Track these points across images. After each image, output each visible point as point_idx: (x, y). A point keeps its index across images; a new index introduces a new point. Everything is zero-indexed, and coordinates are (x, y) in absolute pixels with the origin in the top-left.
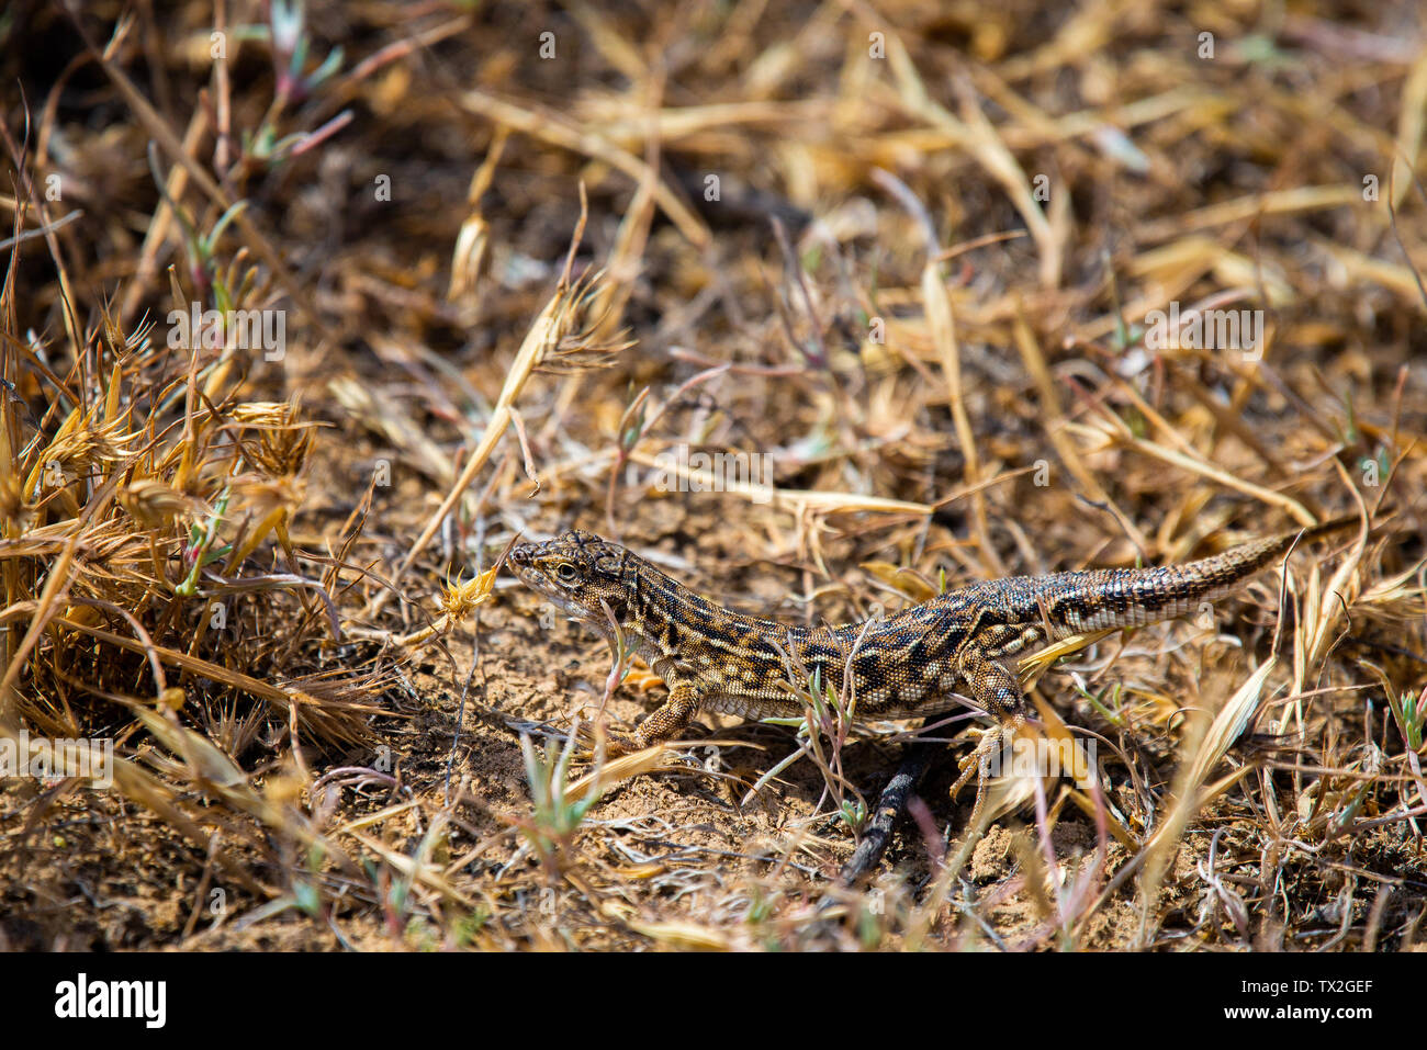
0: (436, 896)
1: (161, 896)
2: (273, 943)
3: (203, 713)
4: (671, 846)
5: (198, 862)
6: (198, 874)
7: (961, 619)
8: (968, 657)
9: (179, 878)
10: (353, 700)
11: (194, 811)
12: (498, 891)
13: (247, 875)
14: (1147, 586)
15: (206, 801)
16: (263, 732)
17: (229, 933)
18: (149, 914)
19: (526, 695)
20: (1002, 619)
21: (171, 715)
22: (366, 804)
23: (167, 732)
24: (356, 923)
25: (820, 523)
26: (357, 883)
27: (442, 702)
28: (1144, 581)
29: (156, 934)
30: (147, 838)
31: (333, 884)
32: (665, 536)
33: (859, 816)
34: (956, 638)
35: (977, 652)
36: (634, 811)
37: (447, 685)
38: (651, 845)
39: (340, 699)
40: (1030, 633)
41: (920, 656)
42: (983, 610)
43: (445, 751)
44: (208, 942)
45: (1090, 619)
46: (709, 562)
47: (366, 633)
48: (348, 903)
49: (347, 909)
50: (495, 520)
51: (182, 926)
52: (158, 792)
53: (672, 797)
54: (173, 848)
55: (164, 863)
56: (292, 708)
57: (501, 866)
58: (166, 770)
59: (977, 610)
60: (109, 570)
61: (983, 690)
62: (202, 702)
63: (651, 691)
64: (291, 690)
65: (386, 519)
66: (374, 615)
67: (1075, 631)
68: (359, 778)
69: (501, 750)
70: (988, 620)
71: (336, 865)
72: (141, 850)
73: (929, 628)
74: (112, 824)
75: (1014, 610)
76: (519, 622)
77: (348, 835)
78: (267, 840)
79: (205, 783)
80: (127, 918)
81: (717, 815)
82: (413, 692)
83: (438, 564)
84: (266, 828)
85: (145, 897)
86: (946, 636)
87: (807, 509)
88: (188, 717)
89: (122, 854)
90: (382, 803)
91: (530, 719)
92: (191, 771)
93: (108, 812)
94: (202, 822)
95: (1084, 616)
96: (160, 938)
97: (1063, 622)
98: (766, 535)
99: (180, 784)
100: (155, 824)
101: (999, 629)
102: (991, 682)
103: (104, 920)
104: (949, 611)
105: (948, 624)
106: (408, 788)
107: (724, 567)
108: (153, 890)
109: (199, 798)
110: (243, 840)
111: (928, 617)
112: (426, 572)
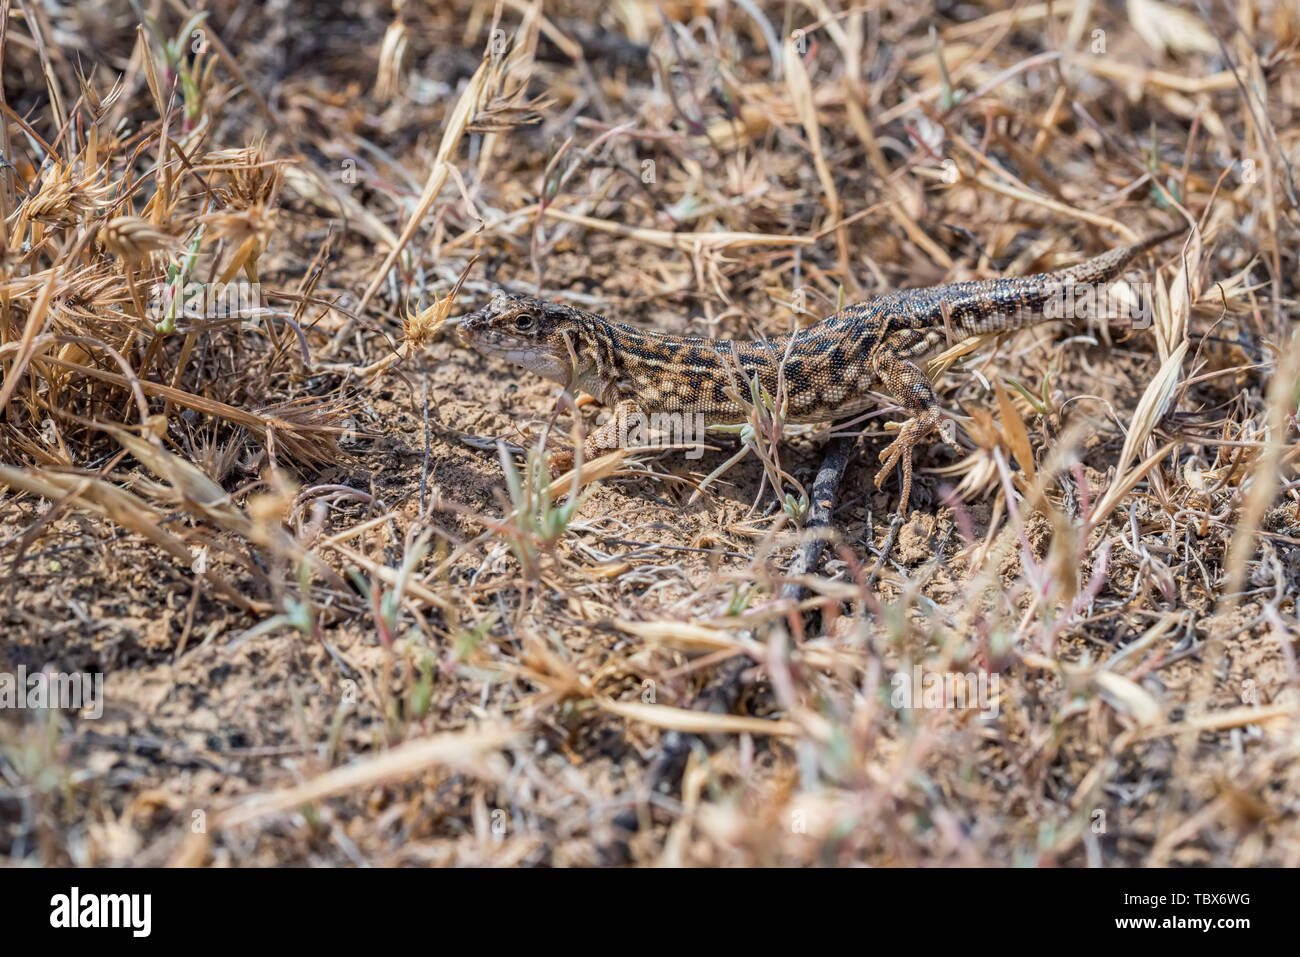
0: (418, 602)
1: (152, 615)
2: (263, 658)
3: (186, 442)
4: (628, 544)
5: (186, 579)
6: (188, 593)
7: (871, 326)
8: (881, 358)
9: (170, 598)
10: (324, 423)
11: (181, 532)
12: (476, 596)
13: (235, 591)
14: (1032, 290)
15: (193, 521)
16: (242, 457)
17: (219, 649)
18: (142, 633)
19: (477, 415)
20: (907, 325)
21: (156, 440)
22: (342, 519)
23: (152, 457)
24: (342, 632)
25: (718, 257)
26: (341, 594)
27: (402, 424)
28: (1028, 286)
29: (149, 652)
30: (137, 560)
31: (318, 595)
32: (575, 280)
33: (802, 508)
34: (868, 343)
35: (889, 353)
36: (589, 514)
37: (406, 409)
38: (611, 544)
39: (312, 422)
40: (932, 336)
41: (839, 360)
42: (889, 317)
43: (410, 466)
44: (200, 659)
45: (984, 321)
46: (615, 299)
47: (330, 367)
48: (333, 613)
49: (333, 619)
50: (430, 272)
51: (175, 644)
52: (146, 515)
53: (622, 499)
54: (162, 568)
55: (155, 583)
56: (269, 433)
57: (474, 571)
58: (154, 494)
59: (883, 318)
60: (93, 311)
61: (899, 387)
62: (186, 432)
63: (585, 407)
64: (266, 417)
65: (336, 277)
66: (335, 351)
67: (971, 333)
68: (335, 494)
69: (460, 464)
70: (894, 326)
71: (319, 577)
72: (133, 571)
73: (842, 335)
74: (104, 547)
75: (916, 315)
76: (462, 354)
77: (328, 548)
78: (253, 557)
79: (191, 504)
80: (120, 638)
81: (662, 514)
82: (375, 416)
83: (387, 309)
84: (251, 545)
85: (137, 617)
86: (859, 342)
87: (702, 247)
88: (171, 443)
89: (114, 577)
90: (357, 517)
91: (482, 435)
92: (177, 494)
93: (100, 536)
94: (188, 542)
95: (979, 319)
96: (154, 657)
97: (959, 325)
98: (658, 277)
99: (168, 506)
100: (146, 545)
101: (905, 332)
102: (906, 378)
103: (98, 641)
104: (858, 320)
105: (860, 330)
106: (381, 502)
107: (629, 303)
108: (145, 609)
109: (185, 519)
110: (230, 558)
111: (840, 325)
112: (376, 316)
